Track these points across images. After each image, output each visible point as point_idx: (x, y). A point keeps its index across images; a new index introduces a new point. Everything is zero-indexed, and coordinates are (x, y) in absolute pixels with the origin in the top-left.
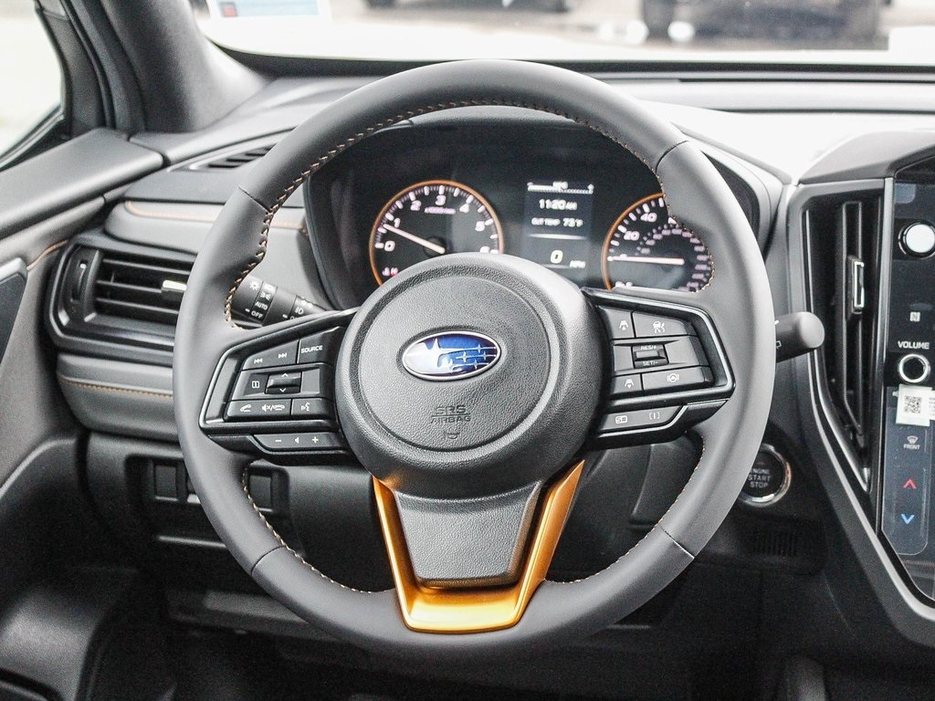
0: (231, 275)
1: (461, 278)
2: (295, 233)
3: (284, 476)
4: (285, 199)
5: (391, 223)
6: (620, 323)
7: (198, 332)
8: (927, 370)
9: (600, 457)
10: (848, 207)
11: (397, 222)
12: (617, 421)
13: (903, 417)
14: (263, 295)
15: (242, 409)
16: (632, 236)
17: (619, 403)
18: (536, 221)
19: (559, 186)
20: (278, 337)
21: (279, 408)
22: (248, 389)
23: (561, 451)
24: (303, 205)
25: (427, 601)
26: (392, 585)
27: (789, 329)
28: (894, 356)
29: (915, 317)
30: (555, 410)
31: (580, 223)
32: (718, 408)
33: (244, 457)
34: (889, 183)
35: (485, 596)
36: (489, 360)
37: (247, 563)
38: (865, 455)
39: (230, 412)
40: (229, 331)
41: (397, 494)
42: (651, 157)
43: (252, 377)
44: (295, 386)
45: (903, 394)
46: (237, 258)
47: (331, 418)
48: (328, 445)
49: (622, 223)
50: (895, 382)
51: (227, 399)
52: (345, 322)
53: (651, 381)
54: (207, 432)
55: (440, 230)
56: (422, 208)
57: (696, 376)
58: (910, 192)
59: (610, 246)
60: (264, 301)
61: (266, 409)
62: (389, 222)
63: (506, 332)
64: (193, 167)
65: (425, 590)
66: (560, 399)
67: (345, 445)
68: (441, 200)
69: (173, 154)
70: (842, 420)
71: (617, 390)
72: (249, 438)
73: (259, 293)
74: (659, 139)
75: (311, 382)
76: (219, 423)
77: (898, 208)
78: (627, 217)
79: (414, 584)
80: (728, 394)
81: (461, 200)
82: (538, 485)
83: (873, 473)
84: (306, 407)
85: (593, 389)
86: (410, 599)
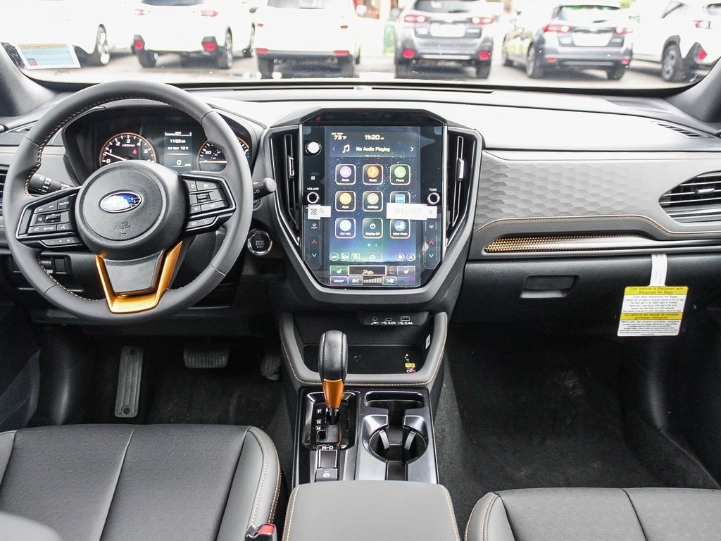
0: (26, 174)
1: (123, 171)
2: (63, 156)
3: (69, 257)
4: (48, 141)
5: (108, 152)
6: (191, 185)
7: (12, 199)
8: (318, 198)
9: (194, 239)
10: (287, 137)
11: (111, 151)
12: (193, 224)
13: (310, 216)
14: (46, 183)
15: (35, 230)
16: (209, 152)
17: (193, 217)
18: (169, 148)
19: (178, 134)
20: (49, 199)
21: (52, 228)
22: (37, 221)
23: (170, 238)
24: (63, 145)
25: (120, 301)
26: (105, 297)
27: (262, 185)
28: (306, 193)
29: (313, 178)
30: (165, 221)
31: (187, 148)
32: (230, 217)
33: (38, 249)
34: (301, 126)
35: (143, 297)
36: (137, 203)
37: (42, 292)
38: (297, 233)
39: (29, 232)
40: (27, 198)
41: (105, 260)
42: (199, 118)
43: (38, 217)
44: (58, 219)
45: (310, 208)
46: (28, 167)
47: (75, 231)
48: (74, 242)
49: (204, 148)
50: (307, 203)
51: (28, 226)
52: (77, 191)
53: (204, 208)
54: (20, 240)
55: (127, 153)
56: (121, 144)
57: (221, 204)
58: (309, 130)
59: (200, 157)
60: (46, 185)
61: (45, 229)
62: (107, 151)
63: (143, 191)
64: (18, 131)
65: (119, 297)
66: (168, 216)
67: (82, 242)
68: (129, 141)
69: (9, 125)
70: (289, 220)
71: (192, 212)
72: (39, 242)
73: (44, 182)
74: (201, 110)
75: (65, 217)
76: (25, 236)
77: (304, 136)
78: (206, 145)
79: (114, 295)
80: (234, 211)
81: (137, 141)
82: (162, 252)
83: (301, 239)
84: (63, 227)
85: (182, 212)
86: (112, 301)
